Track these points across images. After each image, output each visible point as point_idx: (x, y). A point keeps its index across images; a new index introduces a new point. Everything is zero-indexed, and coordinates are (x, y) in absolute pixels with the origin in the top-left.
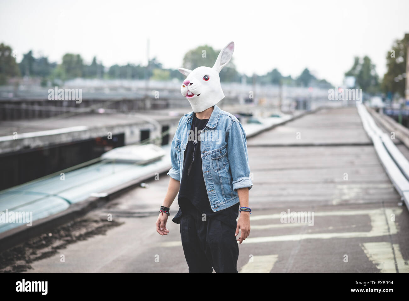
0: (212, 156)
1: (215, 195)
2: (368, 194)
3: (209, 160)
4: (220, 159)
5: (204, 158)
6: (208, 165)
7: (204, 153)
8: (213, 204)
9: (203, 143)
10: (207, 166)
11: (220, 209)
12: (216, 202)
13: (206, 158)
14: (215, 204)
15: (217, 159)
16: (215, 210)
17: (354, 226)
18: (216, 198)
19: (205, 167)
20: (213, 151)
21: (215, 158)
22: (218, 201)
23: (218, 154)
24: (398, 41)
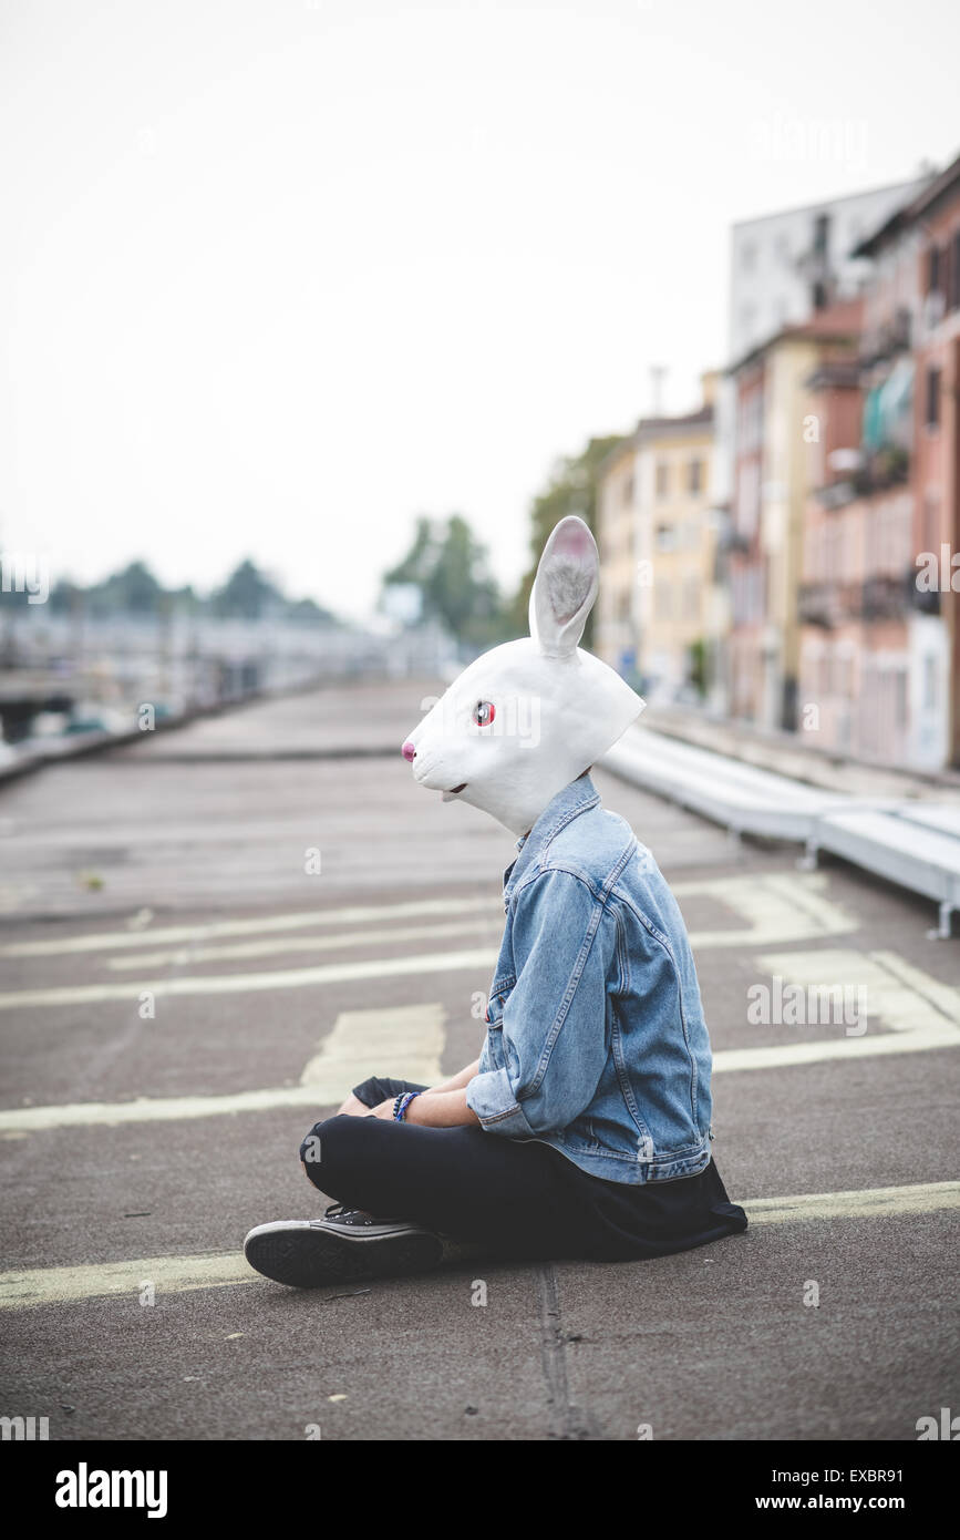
24: (568, 461)
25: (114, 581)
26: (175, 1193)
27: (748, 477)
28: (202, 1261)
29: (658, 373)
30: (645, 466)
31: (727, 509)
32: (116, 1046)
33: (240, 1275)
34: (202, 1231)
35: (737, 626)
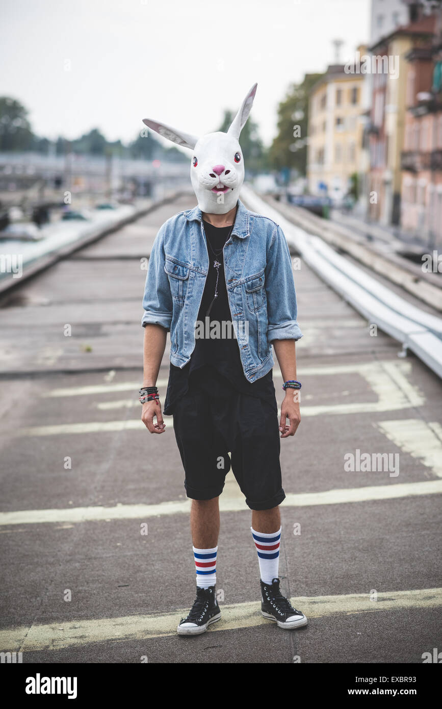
0: (248, 286)
1: (250, 355)
2: (332, 337)
3: (241, 295)
4: (258, 292)
5: (231, 291)
6: (239, 302)
7: (231, 281)
8: (247, 370)
9: (227, 265)
10: (238, 305)
11: (257, 378)
12: (251, 366)
13: (235, 290)
14: (250, 370)
15: (254, 292)
16: (251, 380)
17: (346, 393)
18: (251, 360)
19: (234, 307)
20: (247, 277)
21: (251, 289)
22: (255, 365)
23: (256, 283)
24: (295, 86)
25: (84, 138)
26: (138, 571)
27: (379, 99)
28: (152, 619)
29: (338, 44)
30: (331, 90)
31: (369, 114)
32: (105, 466)
33: (168, 629)
34: (151, 599)
35: (373, 168)
